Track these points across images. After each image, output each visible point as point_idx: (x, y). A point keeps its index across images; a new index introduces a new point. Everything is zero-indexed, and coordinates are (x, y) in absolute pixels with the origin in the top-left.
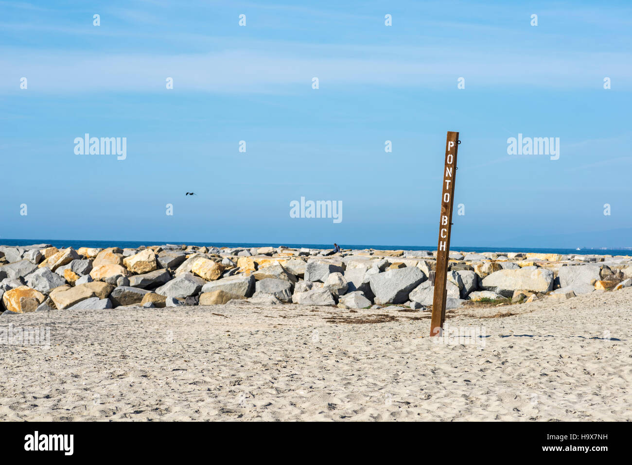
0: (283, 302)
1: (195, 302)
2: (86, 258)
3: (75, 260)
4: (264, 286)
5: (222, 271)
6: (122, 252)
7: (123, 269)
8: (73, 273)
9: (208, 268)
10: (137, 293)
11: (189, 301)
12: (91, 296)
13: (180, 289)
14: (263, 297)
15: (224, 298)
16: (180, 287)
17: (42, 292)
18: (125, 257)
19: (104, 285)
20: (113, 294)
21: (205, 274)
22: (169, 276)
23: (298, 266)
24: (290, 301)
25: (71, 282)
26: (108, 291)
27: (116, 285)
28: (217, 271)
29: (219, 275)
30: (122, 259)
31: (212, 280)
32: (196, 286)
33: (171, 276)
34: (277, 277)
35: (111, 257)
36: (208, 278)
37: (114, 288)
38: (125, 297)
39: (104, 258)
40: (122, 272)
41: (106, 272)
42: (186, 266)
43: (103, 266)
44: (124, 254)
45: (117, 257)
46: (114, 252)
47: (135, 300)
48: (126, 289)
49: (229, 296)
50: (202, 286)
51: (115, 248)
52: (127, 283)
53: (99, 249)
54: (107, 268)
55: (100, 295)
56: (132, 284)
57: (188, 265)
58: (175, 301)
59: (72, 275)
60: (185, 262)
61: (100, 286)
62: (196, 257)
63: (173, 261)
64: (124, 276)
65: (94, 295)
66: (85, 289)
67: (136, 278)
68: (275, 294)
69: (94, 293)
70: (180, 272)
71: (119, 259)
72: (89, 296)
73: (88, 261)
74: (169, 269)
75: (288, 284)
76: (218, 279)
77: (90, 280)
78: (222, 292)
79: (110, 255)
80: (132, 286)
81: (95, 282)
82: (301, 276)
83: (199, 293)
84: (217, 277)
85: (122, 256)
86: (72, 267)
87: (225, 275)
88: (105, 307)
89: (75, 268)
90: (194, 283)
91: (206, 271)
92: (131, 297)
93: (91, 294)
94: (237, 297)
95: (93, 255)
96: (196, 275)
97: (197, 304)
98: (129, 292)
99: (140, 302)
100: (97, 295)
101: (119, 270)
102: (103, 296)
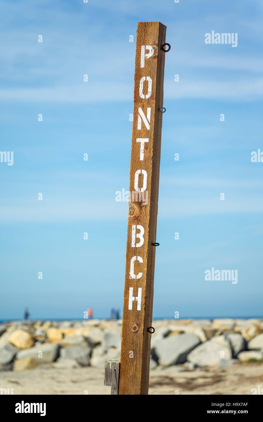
0: (83, 365)
1: (10, 368)
4: (68, 353)
5: (35, 341)
9: (23, 339)
11: (7, 368)
14: (66, 362)
15: (34, 364)
23: (96, 335)
24: (89, 365)
28: (30, 340)
29: (32, 344)
31: (26, 349)
32: (12, 353)
34: (78, 345)
36: (23, 347)
49: (38, 362)
50: (17, 354)
60: (5, 334)
62: (14, 329)
75: (87, 350)
76: (31, 347)
78: (32, 359)
82: (98, 344)
83: (14, 359)
87: (36, 344)
91: (21, 341)
94: (46, 362)
97: (12, 370)
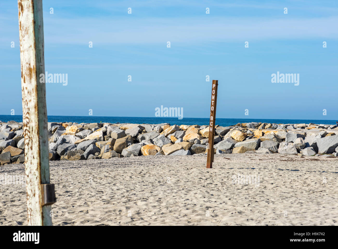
0: (272, 152)
1: (230, 152)
2: (183, 130)
3: (177, 131)
4: (264, 144)
5: (246, 137)
6: (199, 127)
7: (198, 135)
8: (175, 138)
9: (238, 135)
10: (203, 148)
11: (227, 152)
12: (181, 149)
13: (224, 146)
14: (263, 150)
15: (244, 150)
16: (224, 145)
17: (159, 147)
18: (200, 130)
19: (188, 143)
20: (192, 148)
21: (237, 138)
22: (220, 139)
23: (282, 134)
24: (277, 152)
25: (173, 142)
26: (189, 146)
27: (194, 143)
28: (242, 137)
29: (244, 139)
30: (199, 131)
31: (240, 141)
32: (232, 144)
33: (222, 139)
34: (271, 140)
35: (194, 130)
36: (238, 140)
37: (193, 145)
38: (198, 149)
39: (191, 130)
40: (198, 137)
41: (190, 137)
42: (229, 134)
43: (189, 134)
44: (200, 128)
45: (196, 130)
46: (195, 127)
47: (203, 151)
48: (198, 146)
49: (247, 149)
50: (235, 144)
51: (196, 125)
52: (199, 142)
53: (189, 126)
54: (191, 135)
55: (186, 148)
56: (201, 143)
57: (230, 134)
58: (220, 151)
59: (174, 139)
60: (229, 132)
61: (186, 144)
62: (234, 130)
63: (223, 132)
64: (198, 139)
65: (182, 148)
66: (178, 145)
67: (204, 140)
68: (269, 149)
69: (182, 147)
70: (226, 137)
71: (197, 131)
72: (180, 149)
73: (183, 131)
74: (221, 136)
75: (276, 143)
76: (243, 141)
77: (182, 141)
78: (243, 147)
79: (193, 129)
80: (202, 144)
81: (183, 142)
82: (283, 140)
83: (233, 147)
84: (243, 140)
85: (199, 129)
86: (175, 134)
87: (246, 139)
88: (187, 154)
89: (177, 135)
90: (231, 143)
91: (237, 137)
92: (201, 149)
93: (181, 148)
94: (251, 150)
95: (186, 128)
96: (233, 139)
97: (231, 153)
98: (199, 147)
99: (205, 152)
100: (184, 148)
101: (197, 136)
102: (187, 149)
